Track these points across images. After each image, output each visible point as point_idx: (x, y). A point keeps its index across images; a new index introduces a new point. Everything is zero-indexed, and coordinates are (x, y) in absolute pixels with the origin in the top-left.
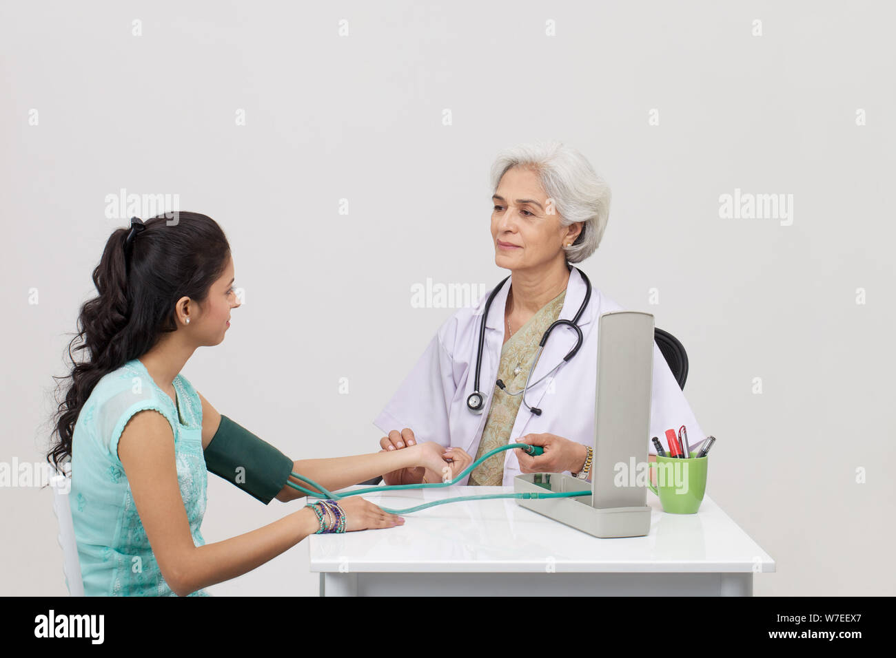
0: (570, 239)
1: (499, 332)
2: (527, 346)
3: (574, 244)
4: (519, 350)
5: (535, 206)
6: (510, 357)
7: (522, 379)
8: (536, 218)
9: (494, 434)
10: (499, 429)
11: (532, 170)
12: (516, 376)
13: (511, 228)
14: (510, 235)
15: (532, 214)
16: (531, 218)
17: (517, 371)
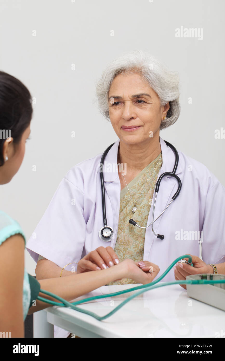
0: (165, 114)
1: (116, 184)
2: (139, 193)
3: (167, 117)
4: (133, 196)
5: (146, 97)
6: (126, 200)
7: (139, 215)
8: (147, 105)
9: (121, 254)
10: (125, 250)
11: (137, 73)
12: (134, 213)
13: (133, 116)
14: (133, 121)
15: (145, 102)
16: (144, 105)
17: (135, 210)
